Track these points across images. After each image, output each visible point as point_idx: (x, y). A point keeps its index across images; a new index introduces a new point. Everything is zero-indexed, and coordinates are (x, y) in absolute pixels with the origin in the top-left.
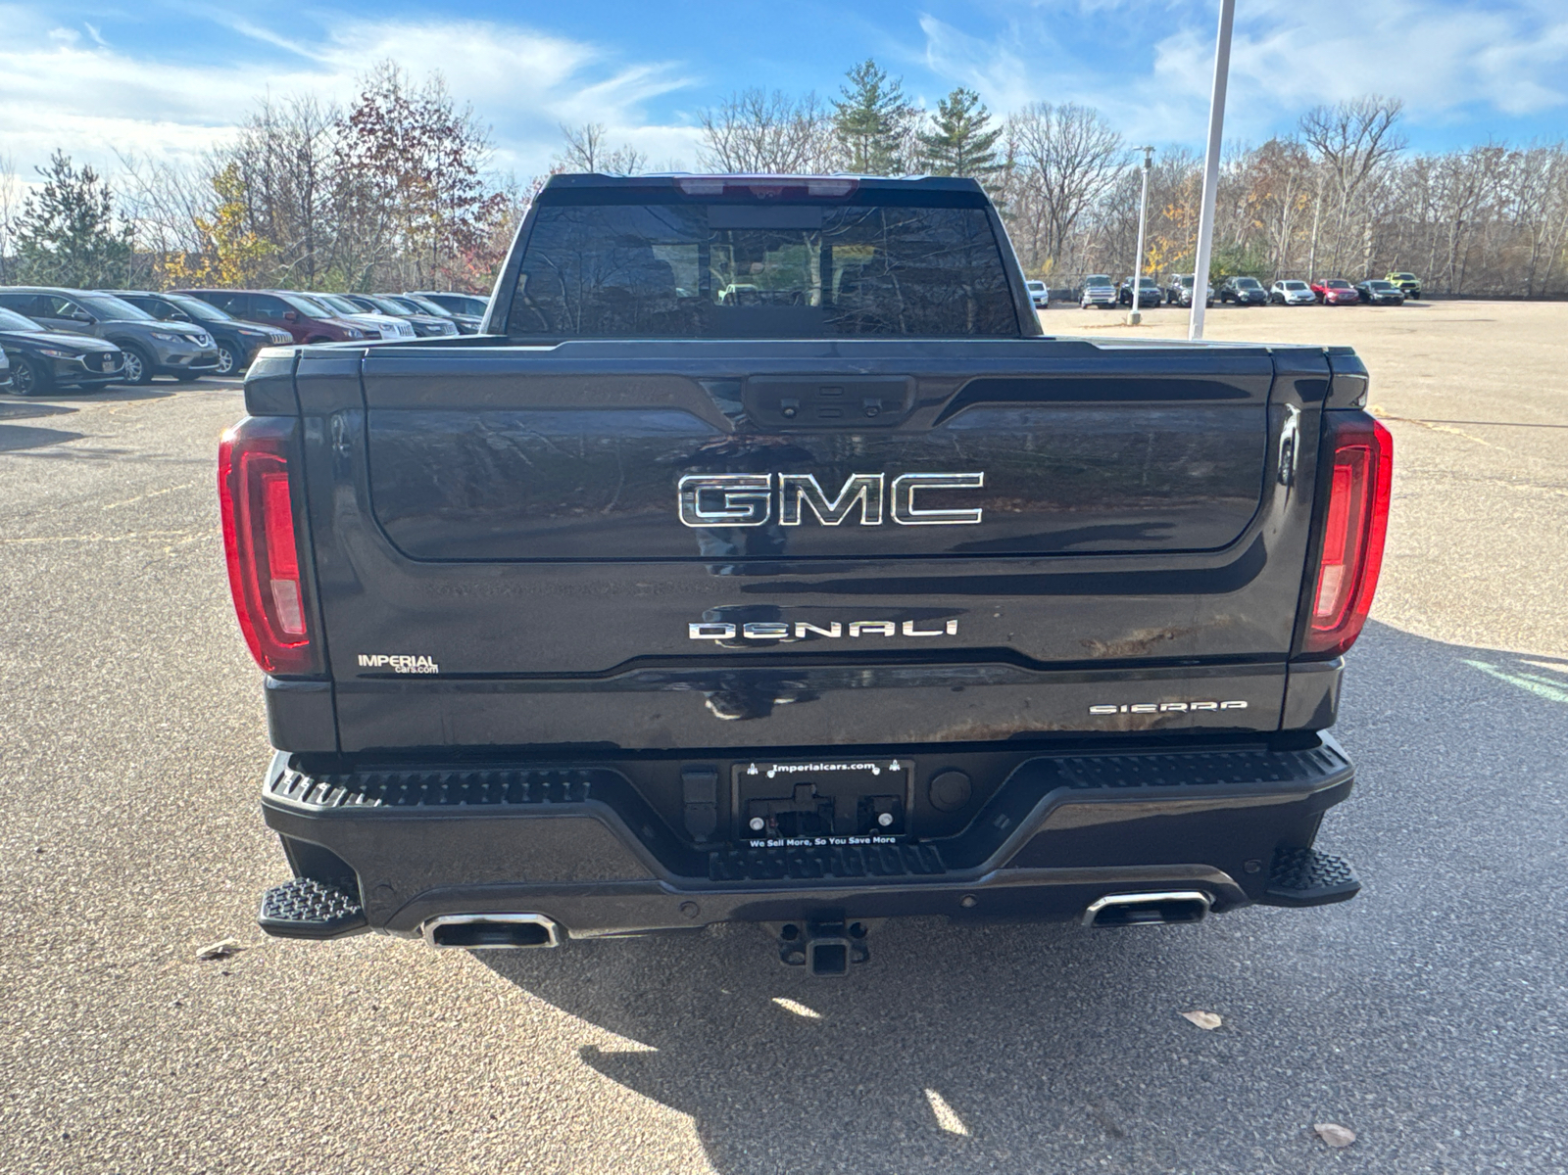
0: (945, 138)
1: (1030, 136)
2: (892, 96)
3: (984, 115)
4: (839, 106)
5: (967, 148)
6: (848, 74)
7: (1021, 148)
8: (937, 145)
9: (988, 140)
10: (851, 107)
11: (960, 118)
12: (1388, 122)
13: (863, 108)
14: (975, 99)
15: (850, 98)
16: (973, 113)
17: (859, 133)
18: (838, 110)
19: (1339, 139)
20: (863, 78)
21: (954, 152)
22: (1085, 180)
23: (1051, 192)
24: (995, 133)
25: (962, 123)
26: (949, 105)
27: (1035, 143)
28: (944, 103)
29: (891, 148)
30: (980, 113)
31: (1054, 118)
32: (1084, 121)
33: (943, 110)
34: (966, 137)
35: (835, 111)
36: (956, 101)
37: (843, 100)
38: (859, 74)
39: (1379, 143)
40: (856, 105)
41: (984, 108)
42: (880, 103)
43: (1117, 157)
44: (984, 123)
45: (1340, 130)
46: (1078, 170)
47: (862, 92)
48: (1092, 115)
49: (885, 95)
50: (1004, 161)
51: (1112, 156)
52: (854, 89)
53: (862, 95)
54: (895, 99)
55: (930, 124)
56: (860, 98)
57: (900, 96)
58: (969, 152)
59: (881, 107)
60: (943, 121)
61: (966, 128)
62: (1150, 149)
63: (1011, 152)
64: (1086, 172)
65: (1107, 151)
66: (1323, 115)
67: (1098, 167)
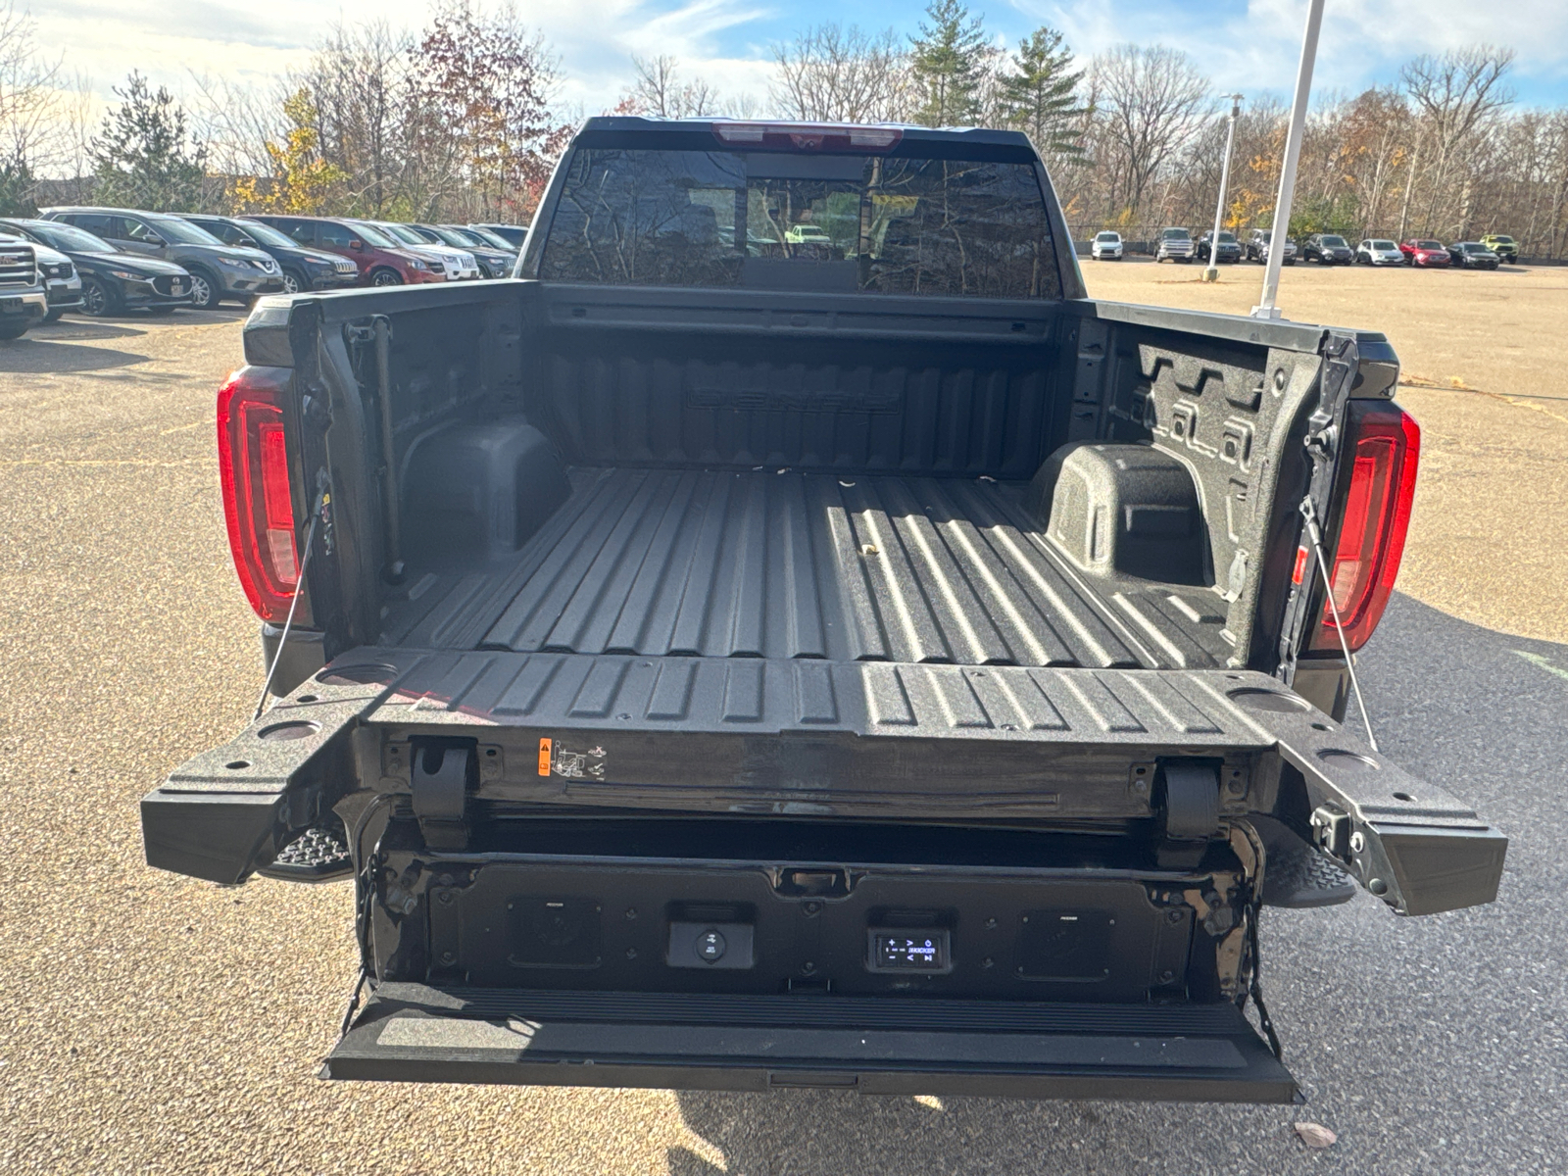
0: (1025, 79)
1: (1115, 80)
2: (972, 34)
3: (1067, 57)
4: (917, 43)
5: (1048, 90)
6: (928, 10)
7: (1103, 93)
8: (1016, 87)
9: (1070, 83)
10: (929, 44)
11: (1042, 59)
12: (1497, 74)
13: (941, 45)
14: (1059, 39)
15: (929, 35)
16: (1055, 54)
17: (936, 71)
18: (915, 48)
19: (1443, 91)
20: (943, 15)
21: (1033, 94)
22: (1170, 128)
23: (1132, 138)
24: (1077, 75)
25: (1043, 65)
26: (1031, 45)
27: (1119, 87)
28: (1025, 42)
29: (968, 88)
30: (1063, 54)
31: (1140, 61)
32: (1172, 65)
33: (1025, 50)
34: (1047, 79)
35: (913, 48)
36: (1039, 41)
37: (921, 37)
38: (939, 10)
39: (1485, 98)
40: (935, 42)
41: (1068, 49)
42: (959, 41)
43: (1204, 105)
44: (1066, 64)
45: (1444, 82)
46: (1162, 117)
47: (942, 29)
48: (1181, 59)
49: (965, 33)
50: (1085, 105)
51: (1198, 103)
52: (933, 25)
53: (941, 32)
54: (976, 37)
55: (1009, 64)
56: (939, 35)
57: (980, 34)
58: (1050, 95)
59: (960, 45)
60: (1024, 61)
61: (1048, 69)
62: (1238, 97)
63: (1094, 95)
64: (1171, 119)
65: (1195, 98)
66: (1426, 64)
67: (1183, 115)
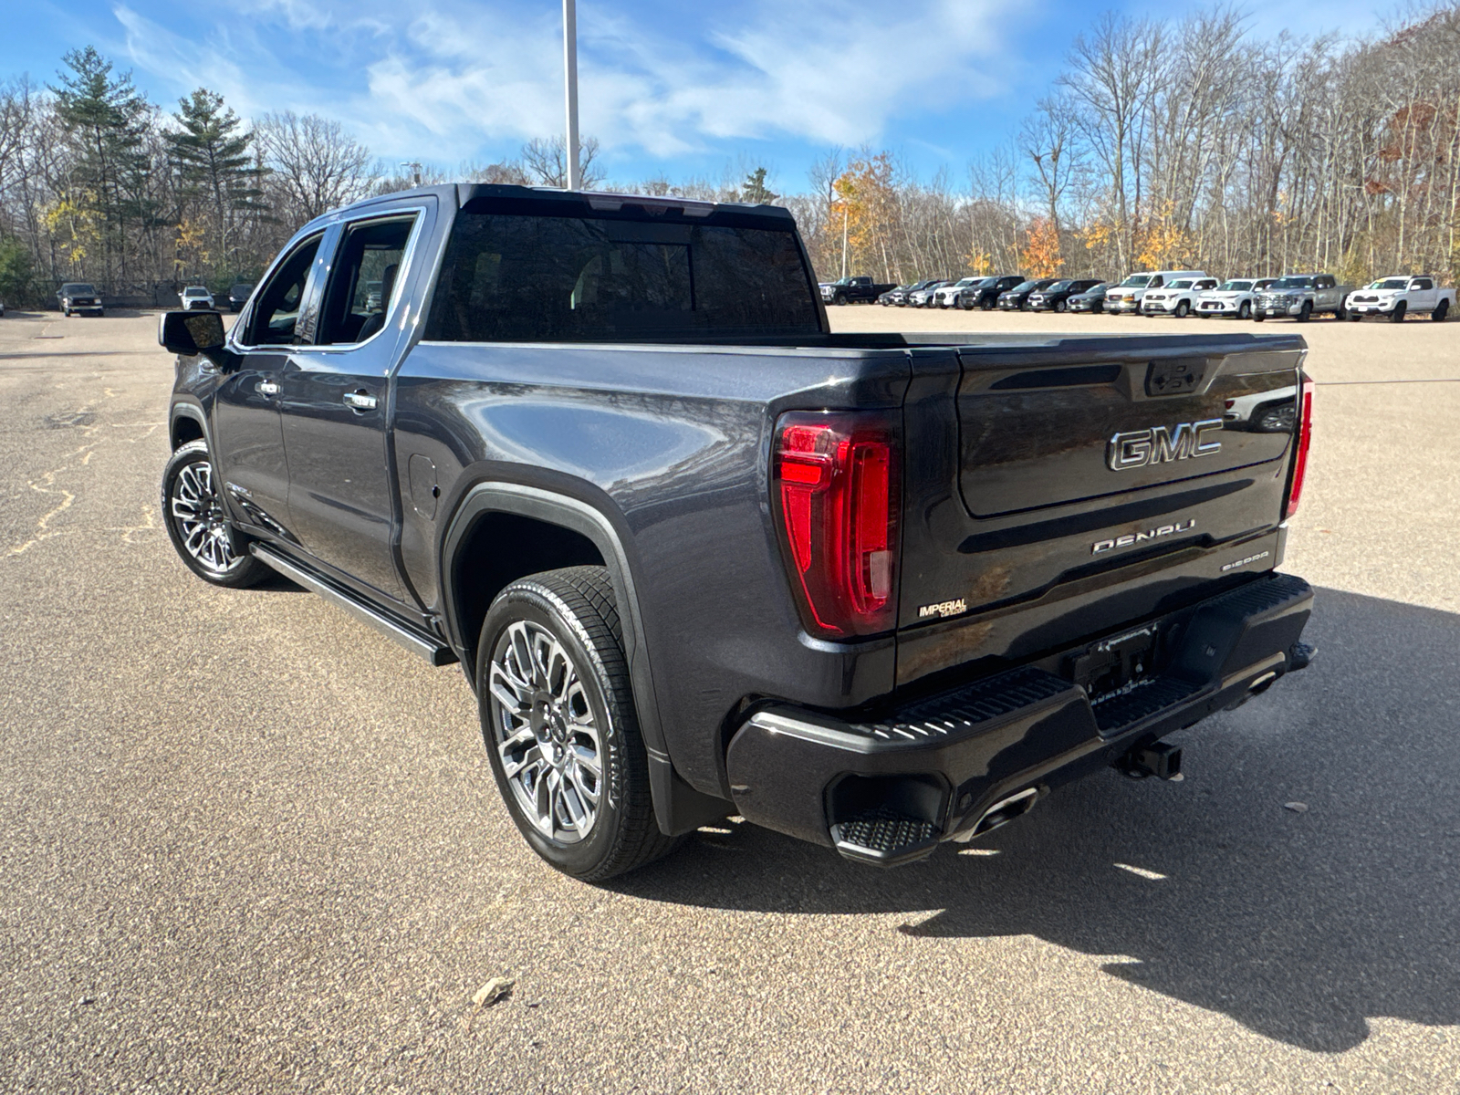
0: (193, 138)
1: (277, 143)
2: (123, 88)
3: (232, 118)
4: (58, 92)
5: (219, 150)
6: (65, 59)
7: (268, 154)
8: (181, 144)
9: (238, 146)
10: (74, 96)
11: (207, 119)
12: (591, 157)
13: (89, 97)
14: (220, 101)
15: (73, 86)
16: (220, 113)
17: (88, 124)
18: (57, 97)
19: (555, 167)
20: (83, 66)
21: (203, 152)
22: (340, 189)
23: (306, 197)
24: (246, 137)
25: (209, 124)
26: (192, 104)
27: (283, 149)
28: (185, 101)
29: (128, 143)
30: (227, 116)
31: (300, 127)
32: (330, 133)
33: (186, 108)
34: (216, 138)
35: (55, 98)
36: (200, 102)
37: (62, 87)
38: (78, 61)
39: (586, 173)
40: (80, 93)
41: (231, 111)
42: (108, 95)
43: (368, 169)
44: (233, 126)
45: (555, 160)
46: (329, 179)
47: (85, 80)
48: (336, 129)
49: (114, 87)
50: (253, 166)
51: (362, 168)
52: (74, 76)
53: (85, 84)
54: (127, 92)
55: (168, 120)
56: (83, 87)
57: (132, 90)
58: (222, 154)
59: (111, 98)
60: (188, 120)
61: (215, 129)
62: (416, 165)
63: (260, 157)
64: (339, 182)
65: (358, 163)
66: (539, 146)
67: (350, 178)
